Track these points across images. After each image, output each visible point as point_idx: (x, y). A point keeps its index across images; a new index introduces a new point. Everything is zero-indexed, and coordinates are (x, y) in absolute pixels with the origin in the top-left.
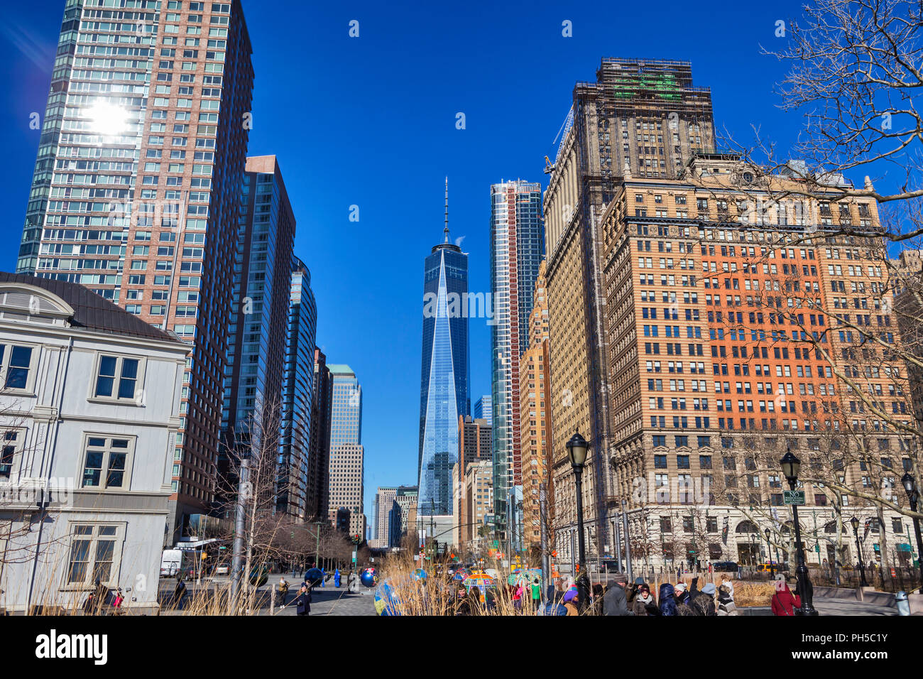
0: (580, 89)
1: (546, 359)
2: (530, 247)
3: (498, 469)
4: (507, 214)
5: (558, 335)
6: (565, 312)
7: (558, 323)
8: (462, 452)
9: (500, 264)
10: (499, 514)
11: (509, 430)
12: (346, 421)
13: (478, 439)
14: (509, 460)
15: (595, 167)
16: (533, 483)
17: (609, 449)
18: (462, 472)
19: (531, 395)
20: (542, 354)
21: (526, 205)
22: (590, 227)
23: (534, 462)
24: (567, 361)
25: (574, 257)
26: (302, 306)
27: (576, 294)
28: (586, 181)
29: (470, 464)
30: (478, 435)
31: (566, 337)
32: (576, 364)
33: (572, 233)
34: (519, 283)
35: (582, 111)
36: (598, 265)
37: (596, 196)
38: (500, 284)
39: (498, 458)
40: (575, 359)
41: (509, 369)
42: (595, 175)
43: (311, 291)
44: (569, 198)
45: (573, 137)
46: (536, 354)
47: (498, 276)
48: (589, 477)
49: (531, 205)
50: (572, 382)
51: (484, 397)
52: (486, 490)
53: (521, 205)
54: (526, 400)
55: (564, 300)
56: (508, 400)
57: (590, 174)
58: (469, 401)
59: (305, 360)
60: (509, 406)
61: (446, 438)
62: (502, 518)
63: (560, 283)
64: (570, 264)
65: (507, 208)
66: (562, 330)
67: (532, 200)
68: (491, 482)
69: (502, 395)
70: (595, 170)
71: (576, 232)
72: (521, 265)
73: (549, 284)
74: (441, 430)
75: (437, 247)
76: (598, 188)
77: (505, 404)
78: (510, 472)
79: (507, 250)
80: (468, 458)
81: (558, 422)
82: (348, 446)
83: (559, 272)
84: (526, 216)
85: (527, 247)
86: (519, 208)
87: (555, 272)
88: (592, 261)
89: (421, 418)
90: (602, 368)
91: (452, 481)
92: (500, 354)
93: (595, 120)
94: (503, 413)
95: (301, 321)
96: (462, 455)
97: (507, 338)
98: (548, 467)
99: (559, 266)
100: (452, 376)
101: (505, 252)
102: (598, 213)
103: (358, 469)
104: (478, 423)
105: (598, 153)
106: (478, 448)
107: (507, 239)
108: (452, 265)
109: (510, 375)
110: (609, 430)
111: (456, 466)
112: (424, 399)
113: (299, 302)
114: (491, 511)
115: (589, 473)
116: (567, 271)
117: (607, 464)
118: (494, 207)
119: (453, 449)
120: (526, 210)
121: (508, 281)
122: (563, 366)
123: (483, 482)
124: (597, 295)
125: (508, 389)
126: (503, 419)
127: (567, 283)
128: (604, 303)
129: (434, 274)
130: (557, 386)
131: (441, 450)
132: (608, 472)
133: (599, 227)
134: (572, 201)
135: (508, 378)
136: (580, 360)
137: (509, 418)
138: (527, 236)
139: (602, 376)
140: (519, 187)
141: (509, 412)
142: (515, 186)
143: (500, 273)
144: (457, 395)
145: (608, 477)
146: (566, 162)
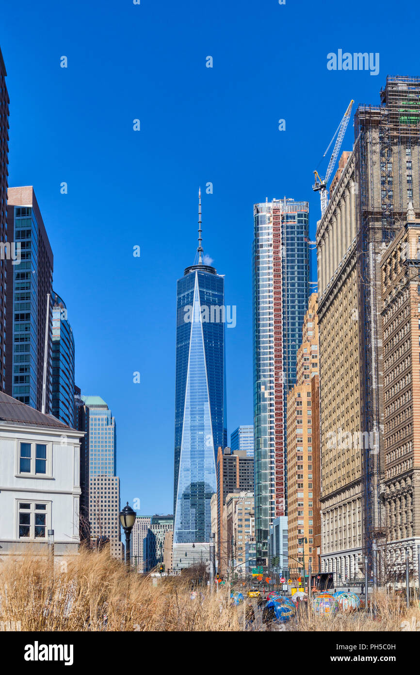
0: (362, 113)
1: (315, 395)
2: (296, 273)
3: (259, 500)
4: (271, 236)
5: (330, 373)
6: (337, 351)
7: (329, 362)
8: (221, 483)
9: (264, 292)
10: (261, 542)
11: (272, 462)
12: (101, 453)
13: (238, 470)
14: (272, 491)
15: (376, 202)
16: (299, 514)
17: (378, 485)
18: (222, 503)
19: (298, 431)
20: (310, 390)
21: (292, 227)
22: (368, 266)
23: (300, 495)
24: (338, 400)
25: (350, 295)
26: (62, 342)
27: (350, 334)
28: (365, 216)
29: (230, 495)
30: (238, 467)
31: (338, 376)
32: (348, 404)
33: (348, 270)
34: (284, 313)
35: (363, 138)
36: (375, 305)
37: (375, 233)
38: (264, 314)
39: (260, 489)
40: (347, 399)
41: (272, 402)
42: (376, 210)
43: (69, 326)
44: (346, 232)
45: (352, 165)
46: (303, 390)
47: (261, 305)
48: (357, 510)
49: (298, 227)
50: (343, 421)
51: (241, 427)
52: (248, 520)
53: (287, 227)
54: (293, 436)
55: (337, 339)
56: (271, 433)
57: (370, 209)
58: (226, 431)
59: (67, 397)
60: (271, 439)
61: (202, 468)
62: (264, 545)
63: (333, 321)
64: (345, 302)
65: (271, 231)
66: (333, 369)
67: (299, 222)
68: (253, 512)
69: (265, 428)
70: (376, 205)
71: (352, 270)
72: (286, 293)
73: (320, 322)
74: (197, 460)
75: (190, 268)
76: (378, 225)
77: (268, 437)
78: (272, 503)
79: (272, 276)
80: (227, 490)
81: (327, 459)
82: (104, 478)
83: (332, 309)
84: (293, 239)
85: (293, 273)
86: (285, 231)
87: (328, 309)
88: (369, 302)
89: (176, 449)
90: (375, 409)
91: (210, 511)
92: (263, 387)
93: (377, 148)
94: (265, 446)
95: (61, 358)
96: (221, 486)
97: (270, 370)
98: (314, 500)
99: (332, 303)
100: (207, 406)
101: (269, 280)
102: (377, 251)
103: (114, 499)
104: (236, 455)
105: (379, 186)
106: (238, 480)
107: (271, 265)
108: (207, 288)
109: (273, 408)
110: (379, 467)
111: (215, 497)
112: (179, 430)
113: (59, 339)
114: (253, 540)
115: (358, 506)
116: (341, 309)
117: (376, 499)
118: (257, 229)
119: (211, 480)
120: (292, 233)
121: (272, 311)
122: (334, 404)
123: (244, 512)
124: (373, 337)
125: (271, 422)
126: (266, 452)
127: (341, 321)
128: (380, 344)
129: (188, 298)
130: (327, 424)
131: (197, 480)
132: (376, 506)
133: (378, 267)
134: (349, 235)
135: (271, 411)
136: (352, 400)
137: (271, 451)
138: (293, 261)
139: (375, 417)
140: (285, 207)
141: (271, 445)
142: (280, 205)
143: (263, 302)
144: (213, 426)
145: (376, 510)
146: (344, 192)
